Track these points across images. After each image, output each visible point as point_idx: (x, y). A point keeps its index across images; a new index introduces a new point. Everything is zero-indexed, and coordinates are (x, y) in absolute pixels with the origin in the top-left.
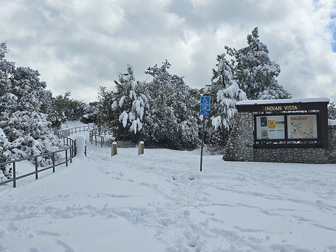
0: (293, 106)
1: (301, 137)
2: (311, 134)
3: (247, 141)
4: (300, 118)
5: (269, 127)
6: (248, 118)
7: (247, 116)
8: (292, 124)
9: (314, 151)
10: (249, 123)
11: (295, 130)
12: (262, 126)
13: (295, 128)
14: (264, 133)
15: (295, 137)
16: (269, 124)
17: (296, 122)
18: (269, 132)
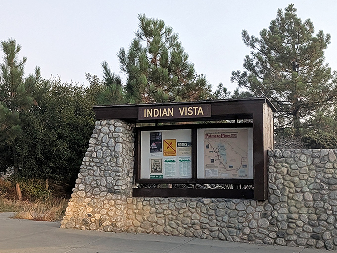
0: (195, 108)
1: (224, 176)
2: (243, 169)
3: (110, 179)
4: (222, 136)
5: (165, 154)
6: (115, 132)
7: (112, 128)
8: (207, 147)
9: (241, 207)
10: (116, 143)
11: (212, 161)
12: (152, 150)
13: (213, 155)
14: (156, 167)
15: (211, 176)
16: (164, 146)
17: (214, 143)
18: (164, 164)
